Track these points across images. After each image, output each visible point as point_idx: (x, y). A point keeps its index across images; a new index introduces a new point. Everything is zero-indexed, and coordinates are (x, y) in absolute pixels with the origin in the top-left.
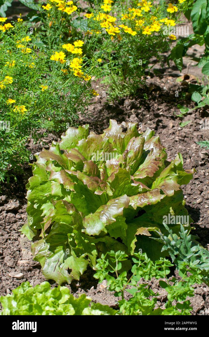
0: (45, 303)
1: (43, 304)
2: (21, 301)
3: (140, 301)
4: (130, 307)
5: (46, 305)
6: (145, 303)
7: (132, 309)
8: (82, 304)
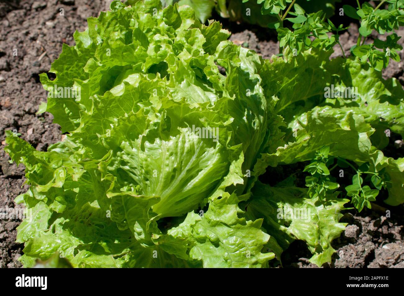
0: (154, 30)
1: (149, 31)
2: (110, 25)
3: (315, 30)
4: (298, 40)
5: (155, 34)
6: (322, 34)
7: (300, 44)
8: (213, 39)
